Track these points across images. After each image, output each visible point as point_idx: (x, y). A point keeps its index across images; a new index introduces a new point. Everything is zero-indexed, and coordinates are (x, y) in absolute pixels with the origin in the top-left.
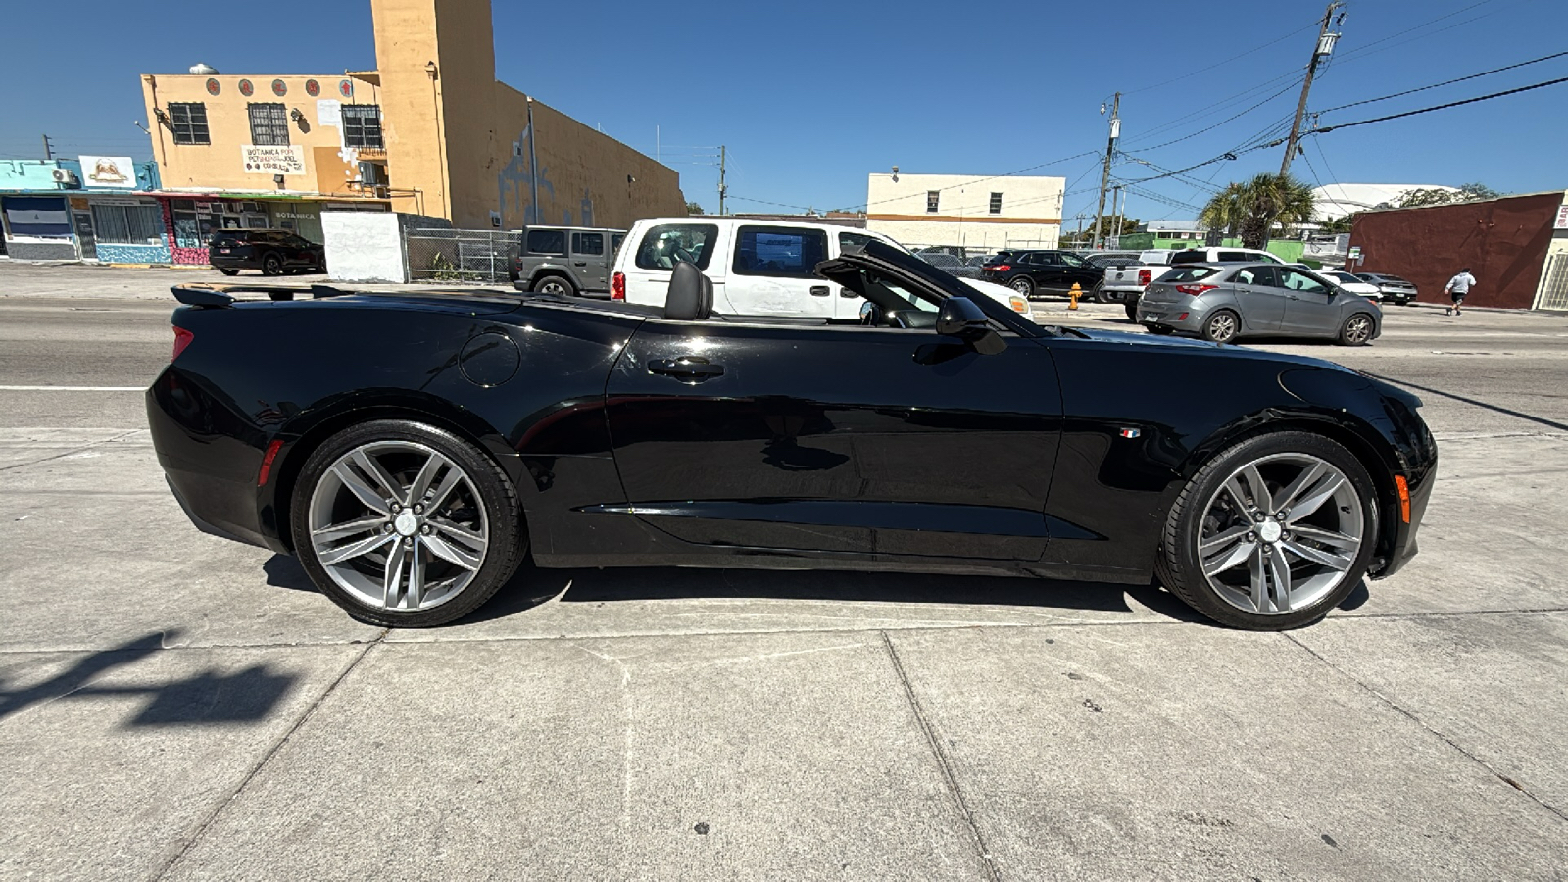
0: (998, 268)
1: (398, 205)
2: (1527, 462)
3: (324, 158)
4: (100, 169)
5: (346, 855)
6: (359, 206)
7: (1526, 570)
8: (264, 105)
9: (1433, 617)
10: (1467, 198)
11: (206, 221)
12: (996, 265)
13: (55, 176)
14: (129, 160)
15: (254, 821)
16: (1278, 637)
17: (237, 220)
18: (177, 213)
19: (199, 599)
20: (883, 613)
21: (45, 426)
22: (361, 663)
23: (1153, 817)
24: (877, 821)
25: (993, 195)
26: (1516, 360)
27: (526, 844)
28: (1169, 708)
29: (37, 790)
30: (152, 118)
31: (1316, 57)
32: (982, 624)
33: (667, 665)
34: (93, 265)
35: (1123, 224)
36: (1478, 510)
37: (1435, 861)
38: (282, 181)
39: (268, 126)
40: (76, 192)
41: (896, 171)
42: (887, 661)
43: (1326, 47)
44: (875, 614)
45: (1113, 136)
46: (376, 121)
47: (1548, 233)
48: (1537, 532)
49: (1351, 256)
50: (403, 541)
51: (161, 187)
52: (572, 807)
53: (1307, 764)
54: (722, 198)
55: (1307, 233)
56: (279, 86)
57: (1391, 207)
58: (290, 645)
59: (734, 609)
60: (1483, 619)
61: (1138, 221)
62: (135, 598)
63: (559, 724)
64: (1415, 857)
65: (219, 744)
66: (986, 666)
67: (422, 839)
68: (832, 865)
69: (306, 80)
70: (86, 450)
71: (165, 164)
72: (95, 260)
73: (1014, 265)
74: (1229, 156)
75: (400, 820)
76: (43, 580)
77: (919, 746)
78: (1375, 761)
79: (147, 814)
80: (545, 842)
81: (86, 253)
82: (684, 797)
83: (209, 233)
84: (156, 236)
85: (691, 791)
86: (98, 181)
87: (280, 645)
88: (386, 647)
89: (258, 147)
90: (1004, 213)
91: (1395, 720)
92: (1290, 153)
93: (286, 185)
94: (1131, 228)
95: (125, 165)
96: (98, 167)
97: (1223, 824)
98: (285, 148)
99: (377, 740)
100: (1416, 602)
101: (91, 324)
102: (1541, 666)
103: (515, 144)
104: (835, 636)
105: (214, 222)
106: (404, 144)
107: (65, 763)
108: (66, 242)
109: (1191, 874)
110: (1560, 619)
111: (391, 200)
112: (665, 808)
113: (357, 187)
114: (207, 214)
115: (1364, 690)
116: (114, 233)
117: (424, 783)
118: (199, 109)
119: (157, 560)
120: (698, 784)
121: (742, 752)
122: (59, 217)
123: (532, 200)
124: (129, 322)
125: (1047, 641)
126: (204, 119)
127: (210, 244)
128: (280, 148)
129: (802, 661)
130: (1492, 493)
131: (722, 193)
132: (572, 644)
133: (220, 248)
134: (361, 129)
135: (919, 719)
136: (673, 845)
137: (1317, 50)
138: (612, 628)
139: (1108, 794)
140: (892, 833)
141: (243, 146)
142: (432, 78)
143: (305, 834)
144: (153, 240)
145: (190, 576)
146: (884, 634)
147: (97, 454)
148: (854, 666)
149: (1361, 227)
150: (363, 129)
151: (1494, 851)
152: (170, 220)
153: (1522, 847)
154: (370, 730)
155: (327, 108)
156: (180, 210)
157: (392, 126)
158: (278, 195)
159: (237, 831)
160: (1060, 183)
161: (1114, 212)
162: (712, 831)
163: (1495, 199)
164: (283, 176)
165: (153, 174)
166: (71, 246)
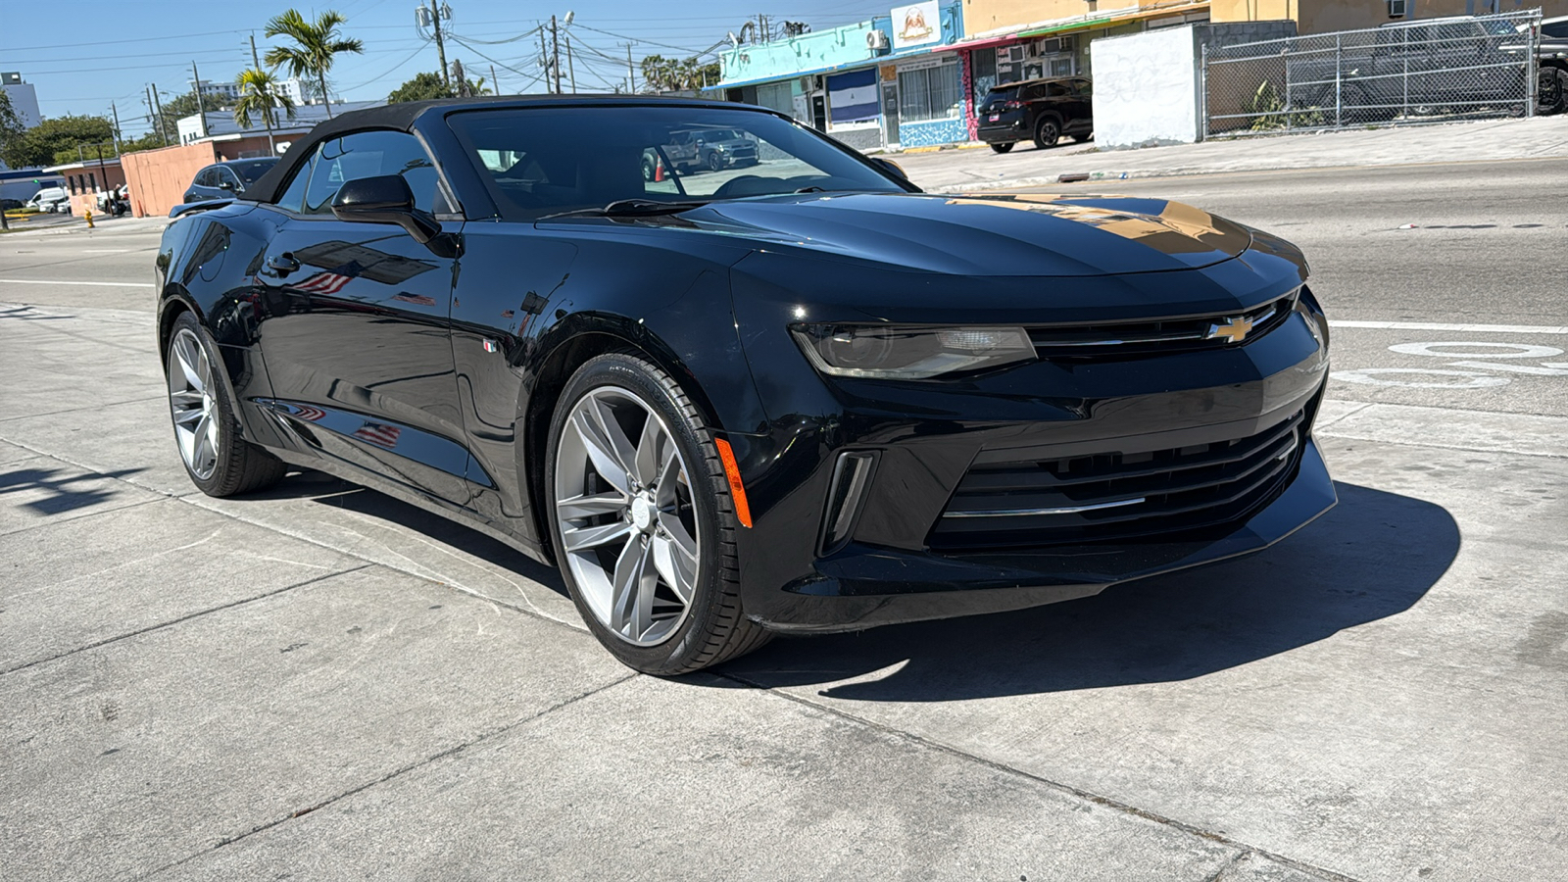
4: (909, 23)
11: (1006, 75)
13: (869, 40)
17: (1039, 69)
18: (978, 68)
40: (886, 58)
51: (963, 36)
72: (896, 146)
81: (891, 137)
84: (956, 104)
86: (906, 39)
95: (931, 13)
96: (907, 20)
97: (108, 718)
104: (339, 558)
105: (1015, 75)
108: (875, 125)
114: (1007, 65)
116: (917, 106)
125: (438, 606)
144: (952, 111)
146: (366, 567)
152: (970, 80)
156: (981, 64)
158: (1084, 21)
165: (956, 19)
166: (878, 130)
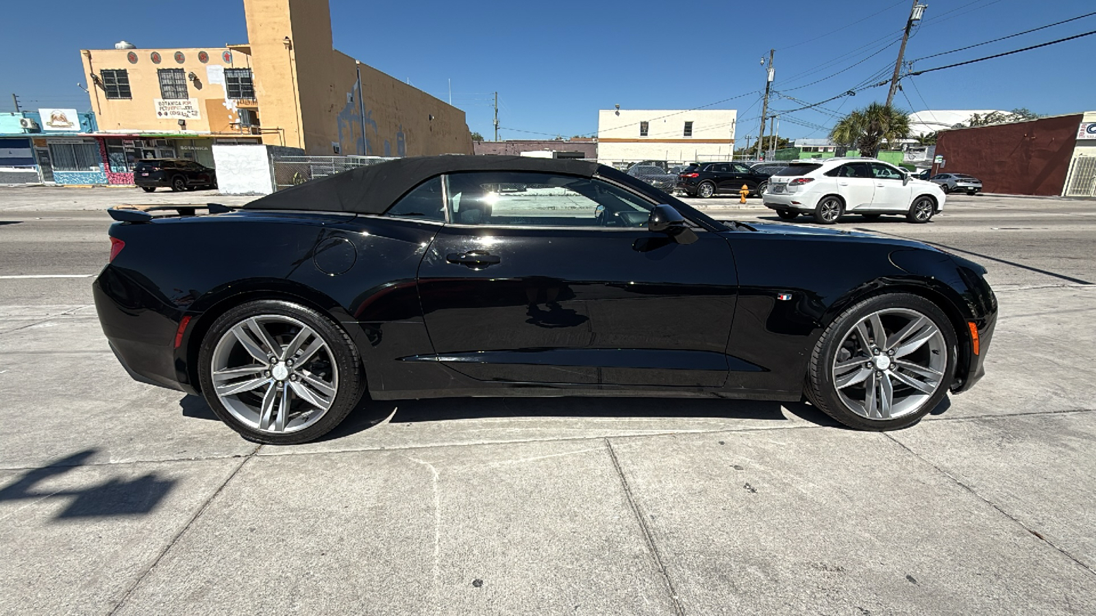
0: (690, 175)
1: (268, 139)
2: (1056, 305)
3: (213, 107)
4: (54, 118)
5: (229, 610)
6: (239, 141)
7: (1053, 384)
8: (169, 70)
9: (987, 418)
10: (1016, 118)
11: (131, 153)
12: (688, 174)
13: (22, 123)
14: (75, 111)
15: (164, 586)
16: (880, 436)
17: (153, 153)
18: (110, 148)
19: (127, 427)
20: (606, 425)
21: (18, 304)
22: (241, 472)
23: (790, 566)
24: (600, 574)
25: (686, 123)
26: (1050, 232)
27: (355, 598)
28: (803, 488)
29: (11, 569)
30: (90, 81)
31: (910, 22)
32: (675, 431)
33: (455, 467)
34: (51, 186)
35: (777, 142)
36: (1021, 341)
37: (984, 592)
38: (184, 124)
39: (172, 85)
40: (37, 134)
41: (618, 108)
42: (608, 459)
43: (917, 15)
44: (601, 426)
45: (769, 80)
46: (249, 80)
47: (1072, 143)
48: (1061, 356)
49: (936, 161)
50: (276, 384)
51: (98, 130)
52: (388, 570)
53: (898, 525)
54: (496, 129)
55: (906, 146)
56: (180, 56)
57: (963, 126)
58: (190, 460)
59: (502, 425)
60: (1021, 419)
61: (788, 139)
62: (81, 429)
63: (379, 512)
64: (970, 589)
65: (140, 533)
66: (677, 462)
67: (283, 596)
68: (568, 607)
69: (199, 51)
70: (47, 321)
71: (100, 114)
72: (53, 183)
73: (700, 172)
74: (851, 93)
75: (267, 583)
76: (16, 416)
77: (630, 521)
78: (944, 523)
79: (90, 584)
80: (368, 596)
81: (46, 178)
82: (466, 561)
83: (133, 161)
84: (96, 165)
85: (471, 557)
86: (53, 126)
87: (184, 460)
88: (259, 459)
89: (166, 100)
90: (694, 136)
91: (959, 493)
92: (893, 91)
93: (187, 127)
94: (783, 144)
95: (72, 115)
96: (52, 116)
97: (838, 570)
98: (186, 100)
99: (252, 526)
100: (976, 408)
101: (51, 230)
102: (1060, 452)
103: (349, 95)
104: (573, 443)
105: (137, 154)
106: (269, 96)
107: (31, 549)
108: (32, 170)
109: (816, 606)
110: (1074, 418)
111: (261, 136)
112: (452, 570)
113: (237, 127)
114: (131, 148)
115: (939, 472)
116: (66, 163)
117: (283, 555)
118: (123, 74)
119: (97, 400)
120: (475, 552)
121: (507, 528)
122: (25, 153)
123: (361, 132)
124: (77, 227)
125: (720, 442)
126: (127, 81)
127: (134, 170)
128: (181, 101)
129: (549, 461)
130: (1031, 328)
131: (496, 126)
132: (389, 453)
133: (142, 173)
134: (238, 85)
135: (630, 501)
136: (458, 596)
137: (911, 17)
138: (417, 441)
139: (760, 551)
140: (610, 583)
141: (155, 100)
142: (288, 48)
143: (200, 595)
144: (93, 168)
145: (119, 411)
146: (607, 441)
147: (55, 324)
148: (586, 464)
149: (943, 141)
150: (240, 85)
151: (1024, 584)
152: (105, 153)
153: (1043, 580)
154: (246, 519)
155: (215, 71)
156: (113, 146)
157: (261, 84)
158: (181, 134)
159: (152, 595)
160: (733, 114)
161: (772, 134)
162: (484, 585)
163: (1036, 120)
164: (184, 121)
165: (91, 121)
166: (36, 173)
